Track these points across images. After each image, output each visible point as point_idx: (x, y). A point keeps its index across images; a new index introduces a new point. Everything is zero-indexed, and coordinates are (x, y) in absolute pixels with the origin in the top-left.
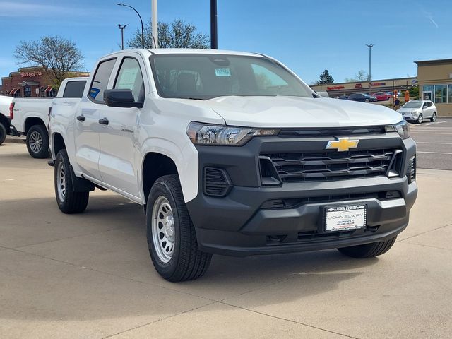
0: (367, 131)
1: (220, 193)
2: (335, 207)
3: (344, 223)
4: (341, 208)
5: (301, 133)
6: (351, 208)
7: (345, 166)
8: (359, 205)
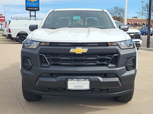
0: (97, 45)
1: (28, 68)
2: (72, 79)
3: (78, 86)
4: (75, 80)
5: (60, 44)
6: (81, 80)
7: (82, 60)
8: (85, 79)
